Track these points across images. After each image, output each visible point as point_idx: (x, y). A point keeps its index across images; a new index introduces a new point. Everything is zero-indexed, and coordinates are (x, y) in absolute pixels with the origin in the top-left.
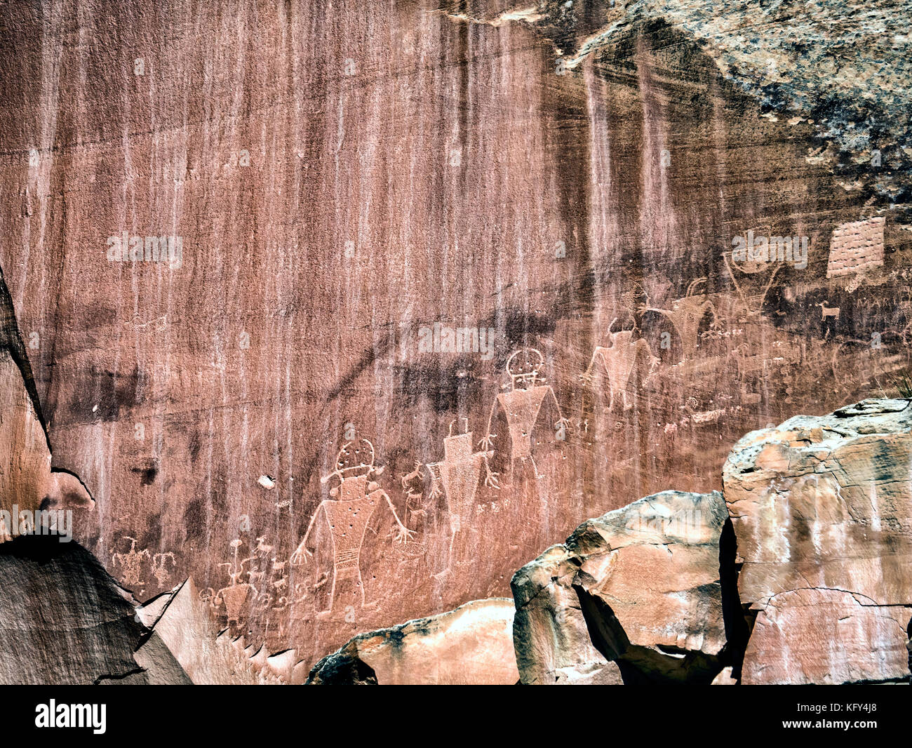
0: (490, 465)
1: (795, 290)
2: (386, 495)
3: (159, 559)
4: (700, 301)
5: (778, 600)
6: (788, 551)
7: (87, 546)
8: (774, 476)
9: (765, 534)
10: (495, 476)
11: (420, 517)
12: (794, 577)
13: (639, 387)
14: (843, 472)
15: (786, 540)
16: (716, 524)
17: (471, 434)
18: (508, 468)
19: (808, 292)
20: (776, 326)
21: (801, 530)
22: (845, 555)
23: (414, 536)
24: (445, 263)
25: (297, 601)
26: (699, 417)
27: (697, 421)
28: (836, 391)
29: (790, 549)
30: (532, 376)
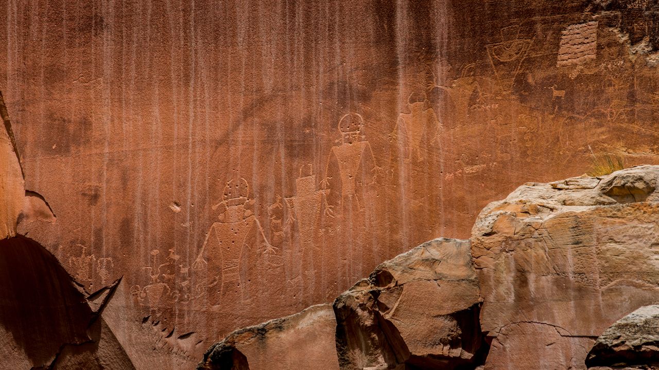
0: (327, 200)
1: (535, 76)
2: (257, 221)
3: (101, 262)
4: (470, 81)
5: (506, 330)
6: (513, 294)
7: (52, 251)
8: (505, 240)
9: (498, 282)
10: (330, 208)
11: (280, 237)
12: (517, 314)
13: (429, 145)
14: (550, 238)
15: (512, 287)
16: (470, 264)
17: (314, 176)
18: (339, 202)
19: (544, 78)
20: (521, 102)
21: (522, 279)
22: (551, 298)
23: (277, 251)
24: (296, 46)
25: (197, 297)
26: (468, 170)
27: (467, 172)
28: (561, 153)
29: (515, 293)
30: (356, 134)
